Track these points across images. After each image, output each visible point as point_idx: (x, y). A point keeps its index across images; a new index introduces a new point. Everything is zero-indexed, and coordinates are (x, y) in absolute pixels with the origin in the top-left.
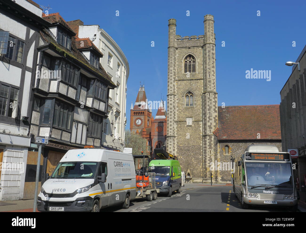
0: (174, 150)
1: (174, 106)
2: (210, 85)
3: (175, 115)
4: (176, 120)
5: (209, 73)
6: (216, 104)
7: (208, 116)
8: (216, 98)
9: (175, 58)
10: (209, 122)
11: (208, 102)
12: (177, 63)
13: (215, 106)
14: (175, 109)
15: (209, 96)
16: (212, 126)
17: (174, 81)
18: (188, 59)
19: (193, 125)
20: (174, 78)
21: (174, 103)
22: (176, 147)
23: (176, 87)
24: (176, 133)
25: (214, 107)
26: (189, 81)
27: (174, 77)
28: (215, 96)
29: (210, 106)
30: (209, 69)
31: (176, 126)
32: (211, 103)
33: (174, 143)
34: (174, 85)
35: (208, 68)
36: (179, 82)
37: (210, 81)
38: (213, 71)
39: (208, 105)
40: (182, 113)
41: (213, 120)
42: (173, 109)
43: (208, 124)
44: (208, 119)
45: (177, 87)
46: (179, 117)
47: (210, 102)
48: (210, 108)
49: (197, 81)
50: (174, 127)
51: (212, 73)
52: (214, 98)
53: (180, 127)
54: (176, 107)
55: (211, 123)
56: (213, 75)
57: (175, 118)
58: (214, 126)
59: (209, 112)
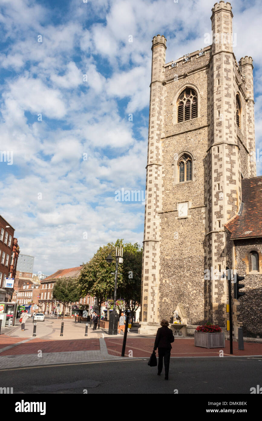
0: (154, 267)
1: (156, 185)
2: (220, 131)
3: (157, 201)
4: (159, 210)
5: (219, 107)
6: (232, 167)
7: (214, 193)
8: (234, 154)
9: (161, 100)
10: (216, 204)
11: (216, 164)
12: (164, 109)
13: (230, 170)
14: (158, 189)
15: (216, 153)
16: (224, 212)
17: (158, 141)
18: (185, 97)
19: (190, 217)
20: (159, 135)
21: (156, 178)
22: (159, 262)
23: (160, 151)
24: (159, 233)
25: (228, 174)
26: (184, 135)
27: (158, 132)
28: (230, 151)
29: (219, 171)
30: (219, 100)
31: (160, 221)
32: (221, 166)
33: (154, 254)
34: (157, 148)
35: (217, 100)
36: (167, 141)
37: (220, 124)
38: (228, 103)
39: (216, 171)
40: (171, 195)
41: (227, 199)
42: (154, 189)
43: (215, 209)
44: (214, 199)
45: (163, 151)
46: (165, 204)
47: (219, 163)
48: (220, 175)
49: (198, 132)
50: (154, 224)
51: (225, 107)
52: (228, 155)
53: (167, 222)
54: (160, 186)
55: (221, 207)
56: (227, 111)
57: (158, 207)
58: (229, 212)
59: (216, 183)
